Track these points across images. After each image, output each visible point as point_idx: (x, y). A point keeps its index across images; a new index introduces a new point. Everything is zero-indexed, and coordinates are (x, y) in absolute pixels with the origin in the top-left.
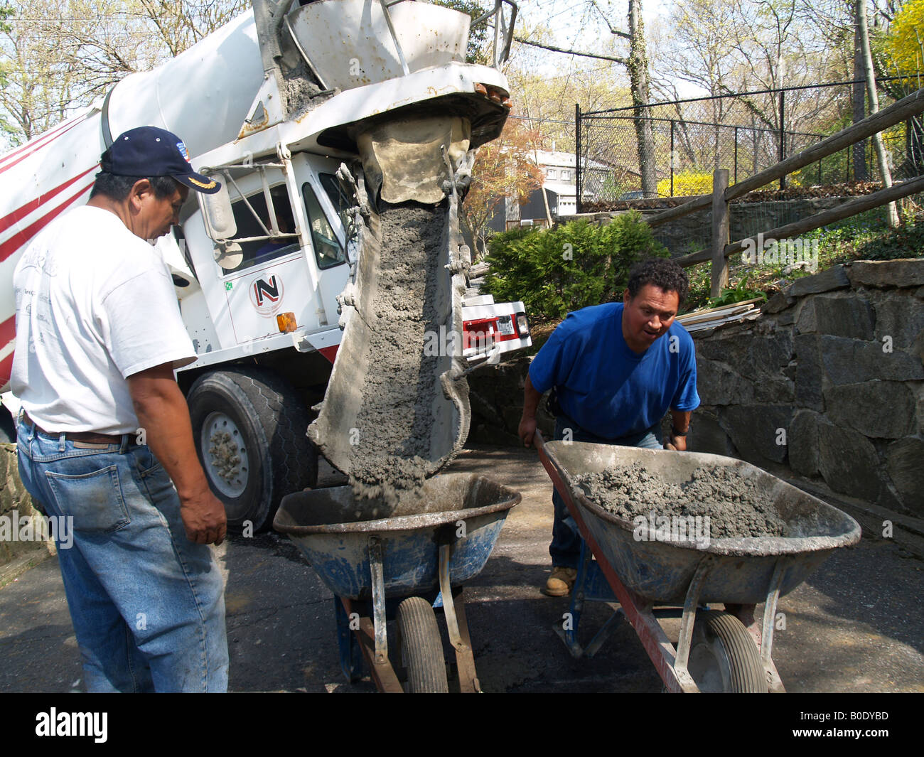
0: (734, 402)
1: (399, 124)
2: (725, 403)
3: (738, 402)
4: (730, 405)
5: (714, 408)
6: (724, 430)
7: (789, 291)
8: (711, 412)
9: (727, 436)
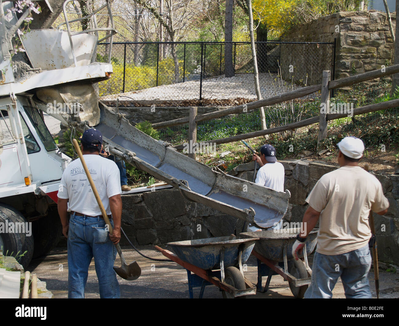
0: (211, 215)
1: (72, 87)
2: (207, 215)
3: (213, 215)
4: (209, 216)
5: (201, 218)
6: (206, 227)
7: (236, 169)
8: (200, 219)
9: (208, 229)
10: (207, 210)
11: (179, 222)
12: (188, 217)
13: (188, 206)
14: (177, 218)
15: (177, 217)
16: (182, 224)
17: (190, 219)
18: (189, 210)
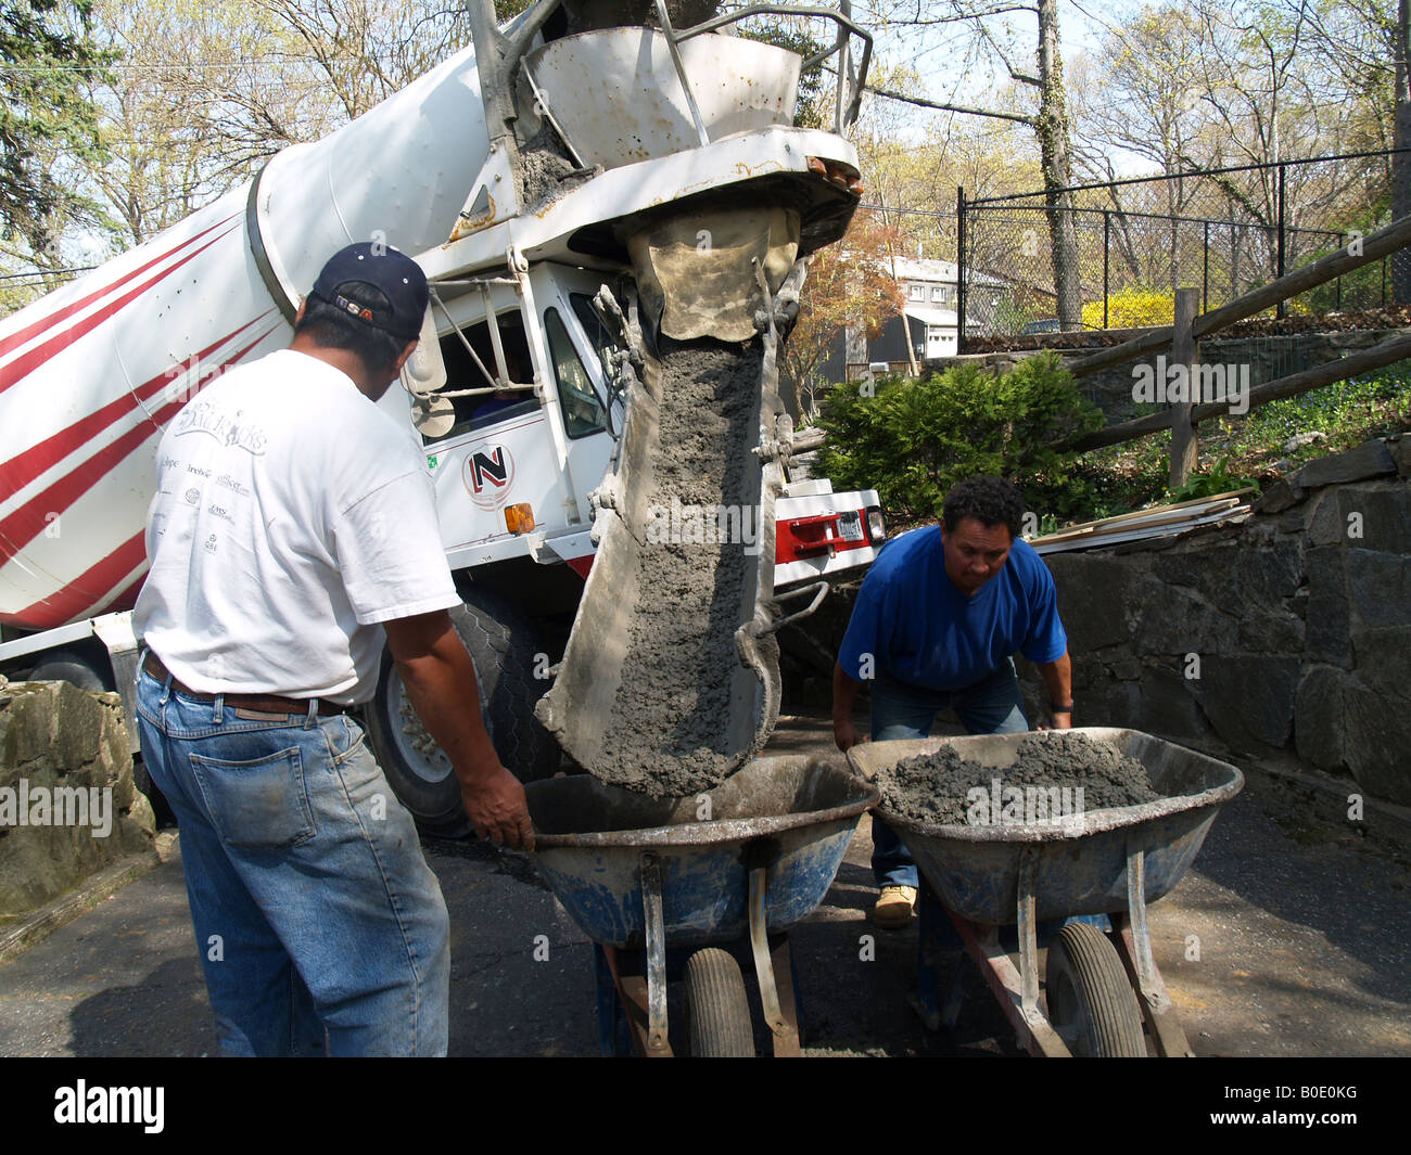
0: (1207, 652)
1: (689, 219)
3: (1216, 651)
5: (1174, 659)
6: (1191, 696)
7: (1296, 480)
8: (1171, 664)
9: (1197, 703)
10: (1195, 632)
11: (1105, 665)
12: (1135, 652)
13: (1133, 615)
14: (1098, 654)
15: (1098, 649)
16: (1113, 674)
17: (1141, 659)
18: (1137, 630)
